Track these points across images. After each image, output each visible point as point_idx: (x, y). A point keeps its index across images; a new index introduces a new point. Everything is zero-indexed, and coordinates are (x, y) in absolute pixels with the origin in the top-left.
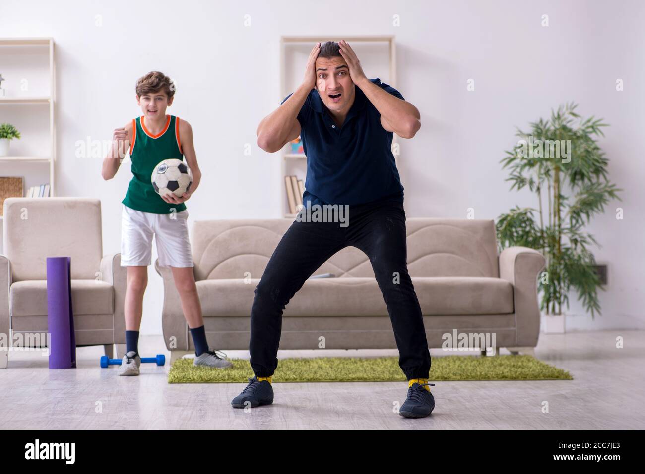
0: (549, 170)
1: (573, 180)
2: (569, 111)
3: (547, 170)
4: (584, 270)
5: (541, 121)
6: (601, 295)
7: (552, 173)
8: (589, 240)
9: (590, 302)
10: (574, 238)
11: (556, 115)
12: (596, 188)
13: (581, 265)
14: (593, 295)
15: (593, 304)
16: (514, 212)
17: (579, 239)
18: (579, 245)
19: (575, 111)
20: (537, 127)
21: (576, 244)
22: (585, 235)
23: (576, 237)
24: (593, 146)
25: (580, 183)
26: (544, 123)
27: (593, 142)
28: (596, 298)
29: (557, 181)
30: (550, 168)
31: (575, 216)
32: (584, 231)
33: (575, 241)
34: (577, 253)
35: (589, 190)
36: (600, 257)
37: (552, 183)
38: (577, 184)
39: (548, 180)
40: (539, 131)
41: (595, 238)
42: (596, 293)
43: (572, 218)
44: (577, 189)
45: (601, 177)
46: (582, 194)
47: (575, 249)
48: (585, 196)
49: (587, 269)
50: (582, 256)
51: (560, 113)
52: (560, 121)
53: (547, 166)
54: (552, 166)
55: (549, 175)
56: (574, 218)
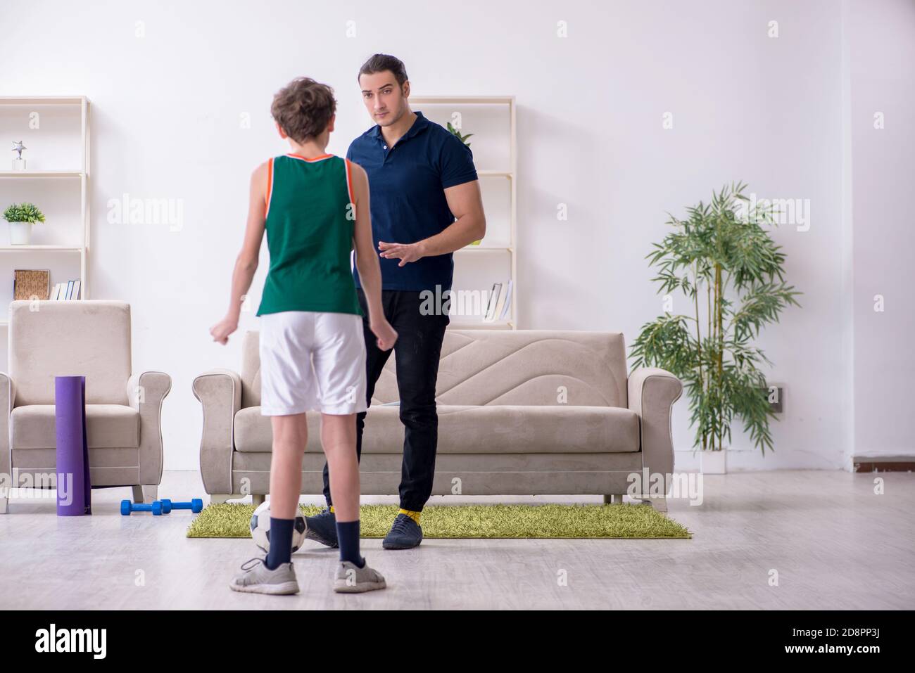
0: (709, 268)
1: (740, 280)
2: (735, 193)
3: (706, 267)
4: (752, 394)
5: (701, 206)
6: (773, 426)
7: (713, 271)
8: (758, 356)
9: (759, 435)
10: (739, 353)
11: (718, 199)
12: (768, 291)
13: (748, 387)
14: (764, 425)
15: (763, 437)
16: (664, 321)
17: (746, 355)
18: (745, 361)
19: (742, 193)
20: (696, 213)
21: (741, 362)
22: (753, 350)
23: (742, 352)
24: (763, 239)
25: (749, 284)
26: (704, 209)
27: (764, 232)
28: (767, 430)
29: (719, 281)
30: (711, 265)
31: (741, 325)
32: (751, 345)
33: (741, 358)
34: (743, 373)
35: (759, 293)
36: (773, 378)
37: (713, 285)
38: (745, 286)
39: (708, 280)
40: (699, 218)
41: (764, 353)
42: (767, 423)
43: (737, 327)
44: (744, 292)
45: (776, 276)
46: (750, 298)
47: (741, 367)
48: (755, 300)
49: (755, 393)
50: (749, 376)
51: (723, 196)
52: (723, 206)
53: (706, 262)
54: (712, 263)
55: (709, 274)
56: (740, 328)
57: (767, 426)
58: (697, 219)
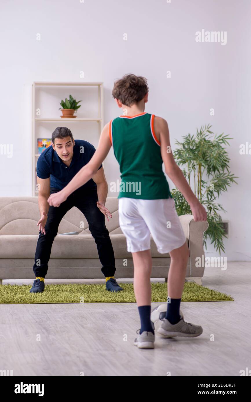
0: (194, 165)
1: (209, 171)
2: (207, 130)
3: (193, 165)
4: (215, 225)
5: (189, 135)
6: (225, 241)
7: (197, 167)
8: (218, 207)
9: (218, 245)
10: (210, 206)
11: (199, 132)
12: (222, 177)
13: (213, 222)
14: (220, 241)
15: (220, 246)
16: (175, 191)
17: (213, 207)
18: (212, 211)
19: (210, 130)
20: (187, 139)
21: (211, 211)
22: (217, 205)
23: (211, 205)
24: (223, 152)
25: (213, 173)
26: (191, 137)
27: (223, 149)
28: (222, 243)
29: (200, 172)
30: (195, 164)
32: (216, 202)
33: (210, 209)
34: (211, 216)
35: (218, 178)
36: (225, 218)
37: (197, 173)
38: (211, 174)
39: (194, 171)
40: (189, 141)
41: (222, 206)
42: (222, 240)
43: (208, 194)
44: (211, 177)
45: (225, 169)
46: (214, 180)
47: (210, 213)
48: (216, 181)
49: (217, 225)
50: (214, 217)
51: (202, 131)
52: (202, 136)
53: (193, 163)
54: (196, 163)
55: (195, 168)
56: (209, 194)
57: (222, 241)
58: (187, 142)
